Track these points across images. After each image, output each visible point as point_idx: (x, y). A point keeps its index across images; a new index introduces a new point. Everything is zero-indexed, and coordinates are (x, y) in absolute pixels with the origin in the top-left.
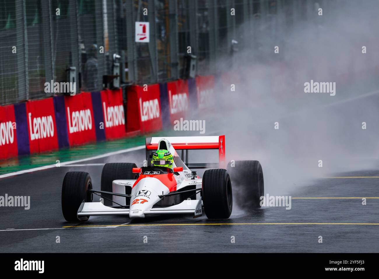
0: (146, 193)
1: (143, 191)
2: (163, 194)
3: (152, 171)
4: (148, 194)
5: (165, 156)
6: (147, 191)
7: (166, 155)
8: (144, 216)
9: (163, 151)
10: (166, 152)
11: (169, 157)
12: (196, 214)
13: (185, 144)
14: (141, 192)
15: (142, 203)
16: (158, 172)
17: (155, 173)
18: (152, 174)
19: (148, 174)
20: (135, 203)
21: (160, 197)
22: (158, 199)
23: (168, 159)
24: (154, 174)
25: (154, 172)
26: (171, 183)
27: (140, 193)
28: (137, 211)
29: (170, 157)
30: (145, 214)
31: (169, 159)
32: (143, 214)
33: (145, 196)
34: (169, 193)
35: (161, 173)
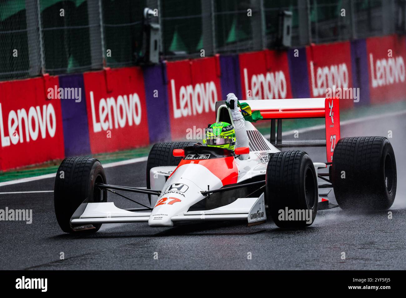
0: (179, 189)
1: (176, 185)
2: (209, 189)
3: (197, 154)
4: (183, 190)
5: (223, 131)
6: (183, 186)
7: (225, 129)
8: (170, 223)
9: (221, 125)
10: (225, 126)
11: (229, 133)
12: (250, 221)
13: (278, 111)
14: (174, 186)
15: (171, 203)
16: (208, 156)
17: (202, 156)
18: (197, 158)
19: (191, 158)
20: (160, 204)
21: (204, 194)
22: (200, 197)
23: (228, 136)
24: (200, 158)
25: (200, 155)
26: (227, 172)
27: (171, 188)
28: (161, 216)
29: (232, 133)
30: (174, 222)
31: (231, 136)
32: (168, 222)
33: (177, 193)
34: (222, 188)
35: (212, 157)
